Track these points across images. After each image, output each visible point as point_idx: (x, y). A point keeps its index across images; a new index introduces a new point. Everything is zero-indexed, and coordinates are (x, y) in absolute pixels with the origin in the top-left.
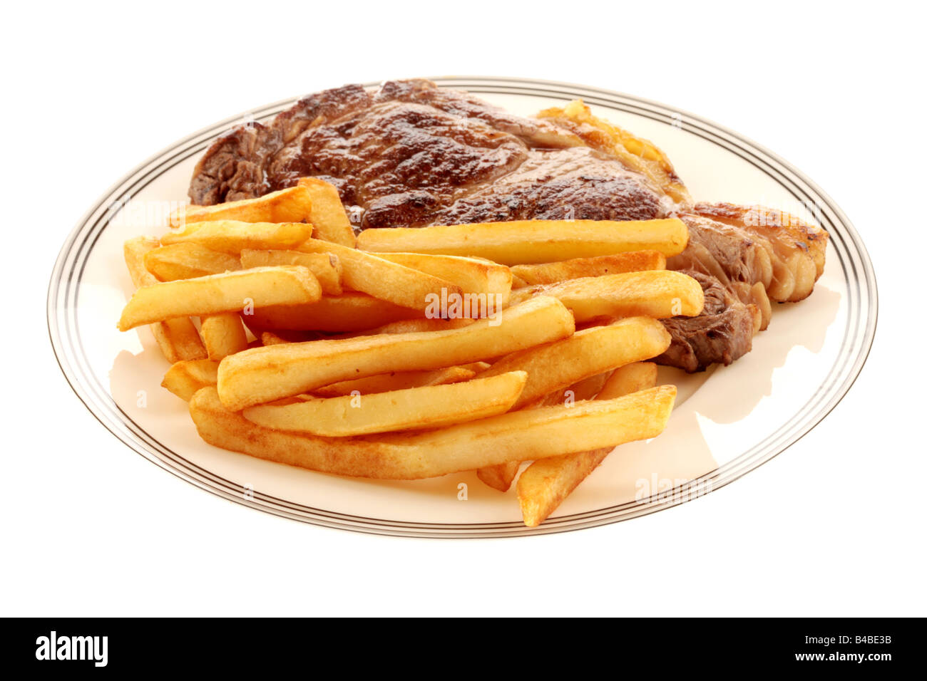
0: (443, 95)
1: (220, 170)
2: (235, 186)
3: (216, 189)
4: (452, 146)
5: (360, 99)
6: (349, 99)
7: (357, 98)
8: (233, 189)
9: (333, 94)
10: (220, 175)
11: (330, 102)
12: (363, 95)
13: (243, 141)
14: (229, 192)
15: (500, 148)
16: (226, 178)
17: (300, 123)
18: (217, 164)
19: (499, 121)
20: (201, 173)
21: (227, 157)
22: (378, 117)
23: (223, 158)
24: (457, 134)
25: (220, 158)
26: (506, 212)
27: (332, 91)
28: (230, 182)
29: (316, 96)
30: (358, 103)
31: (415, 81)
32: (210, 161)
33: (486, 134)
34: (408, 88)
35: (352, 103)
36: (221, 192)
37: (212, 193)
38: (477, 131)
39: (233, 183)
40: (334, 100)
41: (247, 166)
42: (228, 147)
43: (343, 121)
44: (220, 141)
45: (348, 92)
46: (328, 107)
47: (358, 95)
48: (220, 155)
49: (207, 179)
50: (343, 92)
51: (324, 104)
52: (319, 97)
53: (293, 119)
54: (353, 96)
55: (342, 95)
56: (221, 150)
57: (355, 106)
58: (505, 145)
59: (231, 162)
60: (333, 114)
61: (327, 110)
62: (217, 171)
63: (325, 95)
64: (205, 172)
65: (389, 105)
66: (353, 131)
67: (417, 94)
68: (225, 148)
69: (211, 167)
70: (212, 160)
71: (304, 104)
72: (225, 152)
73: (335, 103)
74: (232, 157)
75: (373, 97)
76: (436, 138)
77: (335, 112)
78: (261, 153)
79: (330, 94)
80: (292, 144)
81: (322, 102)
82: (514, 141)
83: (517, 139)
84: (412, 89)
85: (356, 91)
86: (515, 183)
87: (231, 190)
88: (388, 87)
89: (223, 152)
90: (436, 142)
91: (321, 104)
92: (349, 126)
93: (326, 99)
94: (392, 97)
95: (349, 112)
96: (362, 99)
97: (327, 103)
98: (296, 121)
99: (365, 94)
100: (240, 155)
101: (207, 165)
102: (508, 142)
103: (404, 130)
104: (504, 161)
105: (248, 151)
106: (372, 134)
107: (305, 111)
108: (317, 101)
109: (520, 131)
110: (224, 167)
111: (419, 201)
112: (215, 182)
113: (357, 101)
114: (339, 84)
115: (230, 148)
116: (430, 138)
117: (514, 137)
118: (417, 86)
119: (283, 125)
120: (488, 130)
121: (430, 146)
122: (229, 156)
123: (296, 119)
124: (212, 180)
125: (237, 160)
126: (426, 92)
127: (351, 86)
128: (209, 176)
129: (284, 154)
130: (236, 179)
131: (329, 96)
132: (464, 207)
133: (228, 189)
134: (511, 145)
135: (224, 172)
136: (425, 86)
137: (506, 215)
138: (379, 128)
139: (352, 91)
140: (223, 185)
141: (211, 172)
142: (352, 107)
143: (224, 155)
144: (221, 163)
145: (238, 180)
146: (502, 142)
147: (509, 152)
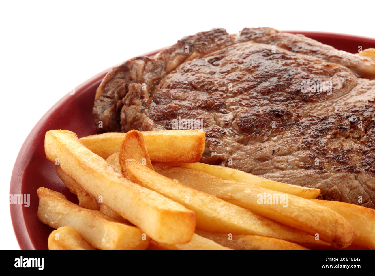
0: (287, 38)
1: (116, 92)
2: (127, 102)
3: (113, 106)
4: (299, 73)
5: (225, 40)
6: (216, 40)
7: (223, 39)
8: (126, 105)
9: (205, 35)
10: (116, 95)
11: (202, 42)
12: (227, 37)
13: (133, 69)
14: (123, 107)
15: (335, 75)
16: (120, 98)
17: (178, 57)
18: (113, 87)
19: (332, 57)
20: (102, 95)
21: (121, 81)
22: (240, 52)
23: (117, 82)
24: (301, 65)
25: (115, 82)
26: (347, 125)
27: (203, 33)
28: (123, 100)
29: (191, 37)
30: (224, 43)
31: (265, 28)
32: (108, 86)
33: (324, 65)
34: (261, 32)
35: (219, 42)
36: (117, 108)
37: (110, 109)
38: (316, 63)
39: (125, 100)
40: (205, 41)
41: (136, 86)
42: (121, 74)
43: (213, 55)
44: (115, 70)
45: (216, 34)
46: (200, 46)
47: (224, 37)
48: (116, 80)
49: (106, 99)
50: (212, 34)
51: (197, 43)
52: (194, 38)
53: (173, 54)
54: (220, 37)
55: (211, 36)
56: (116, 77)
57: (222, 45)
58: (339, 73)
59: (124, 85)
60: (205, 51)
61: (199, 47)
62: (113, 93)
63: (198, 37)
64: (104, 94)
65: (247, 44)
66: (220, 62)
67: (267, 37)
68: (119, 75)
69: (108, 90)
70: (110, 85)
71: (182, 43)
72: (119, 78)
73: (206, 43)
74: (125, 81)
75: (235, 39)
76: (285, 67)
77: (206, 49)
78: (148, 77)
79: (202, 35)
80: (173, 71)
81: (195, 42)
82: (345, 70)
83: (347, 68)
84: (263, 34)
85: (222, 34)
86: (351, 103)
87: (125, 106)
88: (245, 31)
89: (117, 78)
90: (285, 70)
91: (195, 44)
92: (217, 59)
93: (199, 39)
94: (249, 39)
95: (217, 49)
96: (227, 40)
97: (199, 43)
98: (176, 56)
99: (228, 36)
100: (131, 79)
101: (106, 89)
102: (340, 71)
103: (260, 61)
104: (340, 86)
105: (137, 76)
106: (236, 64)
107: (183, 48)
108: (192, 41)
109: (349, 64)
110: (118, 89)
111: (278, 112)
112: (112, 100)
113: (222, 41)
114: (208, 28)
115: (123, 75)
116: (281, 67)
117: (345, 67)
118: (267, 32)
119: (166, 58)
120: (325, 63)
121: (282, 72)
122: (122, 81)
123: (176, 54)
124: (109, 100)
125: (129, 83)
126: (274, 35)
127: (218, 30)
128: (108, 97)
129: (168, 78)
130: (128, 97)
131: (201, 38)
132: (314, 120)
133: (122, 105)
134: (343, 73)
135: (119, 93)
136: (272, 32)
137: (348, 127)
138: (241, 60)
139: (219, 34)
140: (118, 103)
141: (109, 93)
142: (219, 46)
143: (118, 80)
144: (116, 86)
145: (129, 97)
146: (336, 71)
147: (343, 80)
